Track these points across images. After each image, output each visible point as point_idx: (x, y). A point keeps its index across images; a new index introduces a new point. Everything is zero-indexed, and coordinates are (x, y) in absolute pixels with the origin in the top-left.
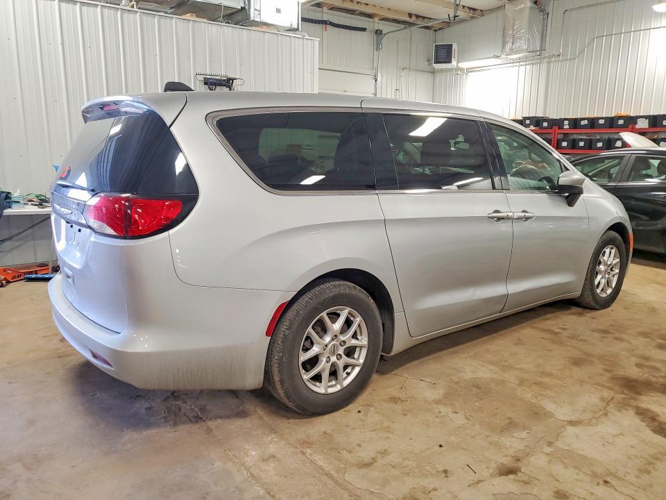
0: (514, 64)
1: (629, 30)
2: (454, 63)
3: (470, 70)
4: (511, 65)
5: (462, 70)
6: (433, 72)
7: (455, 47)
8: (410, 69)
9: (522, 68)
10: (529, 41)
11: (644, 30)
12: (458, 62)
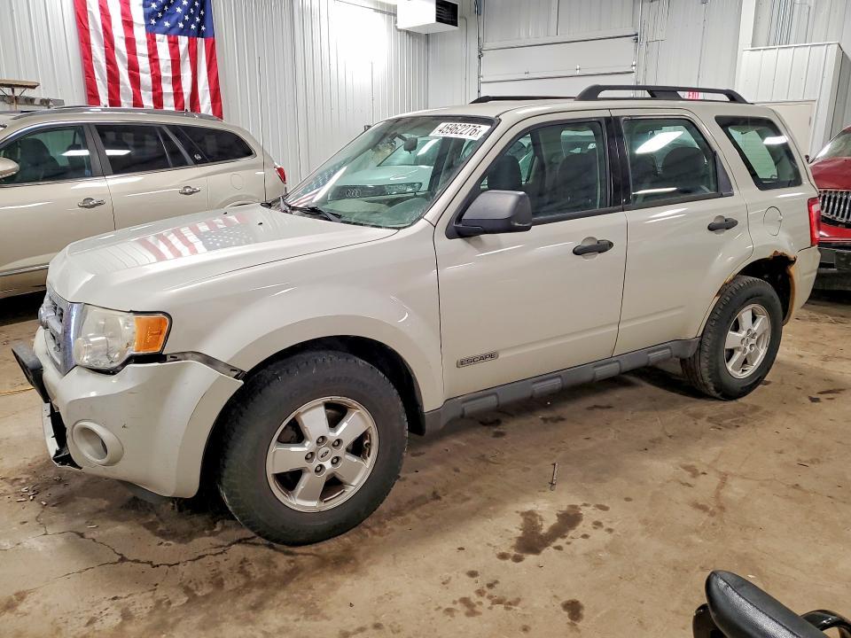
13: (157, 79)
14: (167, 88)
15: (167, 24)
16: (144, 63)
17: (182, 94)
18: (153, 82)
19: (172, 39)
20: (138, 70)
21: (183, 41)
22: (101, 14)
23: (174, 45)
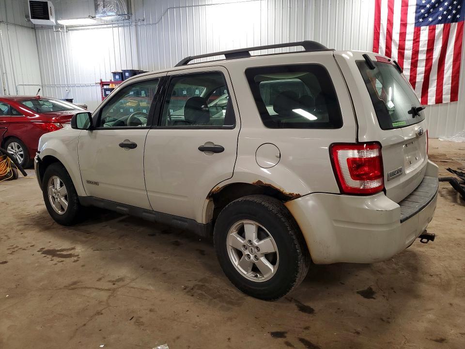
0: (108, 26)
1: (185, 6)
2: (52, 20)
3: (69, 28)
4: (105, 26)
5: (62, 27)
6: (34, 28)
7: (50, 4)
8: (7, 23)
9: (116, 29)
10: (117, 5)
11: (195, 6)
12: (56, 20)
13: (416, 53)
14: (422, 57)
15: (430, 19)
16: (409, 45)
17: (432, 59)
18: (413, 54)
19: (432, 28)
20: (404, 49)
21: (440, 28)
22: (388, 23)
23: (432, 31)
